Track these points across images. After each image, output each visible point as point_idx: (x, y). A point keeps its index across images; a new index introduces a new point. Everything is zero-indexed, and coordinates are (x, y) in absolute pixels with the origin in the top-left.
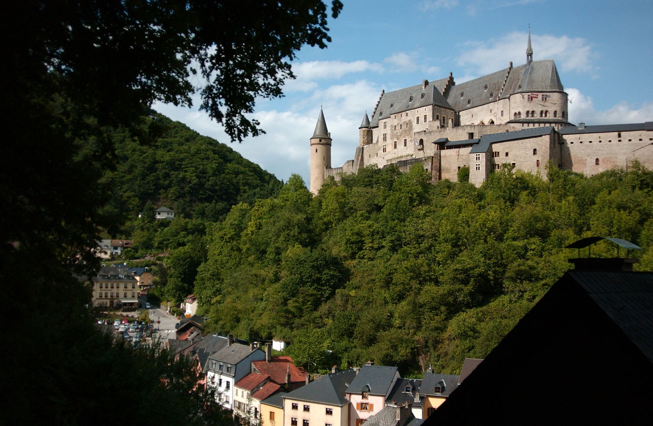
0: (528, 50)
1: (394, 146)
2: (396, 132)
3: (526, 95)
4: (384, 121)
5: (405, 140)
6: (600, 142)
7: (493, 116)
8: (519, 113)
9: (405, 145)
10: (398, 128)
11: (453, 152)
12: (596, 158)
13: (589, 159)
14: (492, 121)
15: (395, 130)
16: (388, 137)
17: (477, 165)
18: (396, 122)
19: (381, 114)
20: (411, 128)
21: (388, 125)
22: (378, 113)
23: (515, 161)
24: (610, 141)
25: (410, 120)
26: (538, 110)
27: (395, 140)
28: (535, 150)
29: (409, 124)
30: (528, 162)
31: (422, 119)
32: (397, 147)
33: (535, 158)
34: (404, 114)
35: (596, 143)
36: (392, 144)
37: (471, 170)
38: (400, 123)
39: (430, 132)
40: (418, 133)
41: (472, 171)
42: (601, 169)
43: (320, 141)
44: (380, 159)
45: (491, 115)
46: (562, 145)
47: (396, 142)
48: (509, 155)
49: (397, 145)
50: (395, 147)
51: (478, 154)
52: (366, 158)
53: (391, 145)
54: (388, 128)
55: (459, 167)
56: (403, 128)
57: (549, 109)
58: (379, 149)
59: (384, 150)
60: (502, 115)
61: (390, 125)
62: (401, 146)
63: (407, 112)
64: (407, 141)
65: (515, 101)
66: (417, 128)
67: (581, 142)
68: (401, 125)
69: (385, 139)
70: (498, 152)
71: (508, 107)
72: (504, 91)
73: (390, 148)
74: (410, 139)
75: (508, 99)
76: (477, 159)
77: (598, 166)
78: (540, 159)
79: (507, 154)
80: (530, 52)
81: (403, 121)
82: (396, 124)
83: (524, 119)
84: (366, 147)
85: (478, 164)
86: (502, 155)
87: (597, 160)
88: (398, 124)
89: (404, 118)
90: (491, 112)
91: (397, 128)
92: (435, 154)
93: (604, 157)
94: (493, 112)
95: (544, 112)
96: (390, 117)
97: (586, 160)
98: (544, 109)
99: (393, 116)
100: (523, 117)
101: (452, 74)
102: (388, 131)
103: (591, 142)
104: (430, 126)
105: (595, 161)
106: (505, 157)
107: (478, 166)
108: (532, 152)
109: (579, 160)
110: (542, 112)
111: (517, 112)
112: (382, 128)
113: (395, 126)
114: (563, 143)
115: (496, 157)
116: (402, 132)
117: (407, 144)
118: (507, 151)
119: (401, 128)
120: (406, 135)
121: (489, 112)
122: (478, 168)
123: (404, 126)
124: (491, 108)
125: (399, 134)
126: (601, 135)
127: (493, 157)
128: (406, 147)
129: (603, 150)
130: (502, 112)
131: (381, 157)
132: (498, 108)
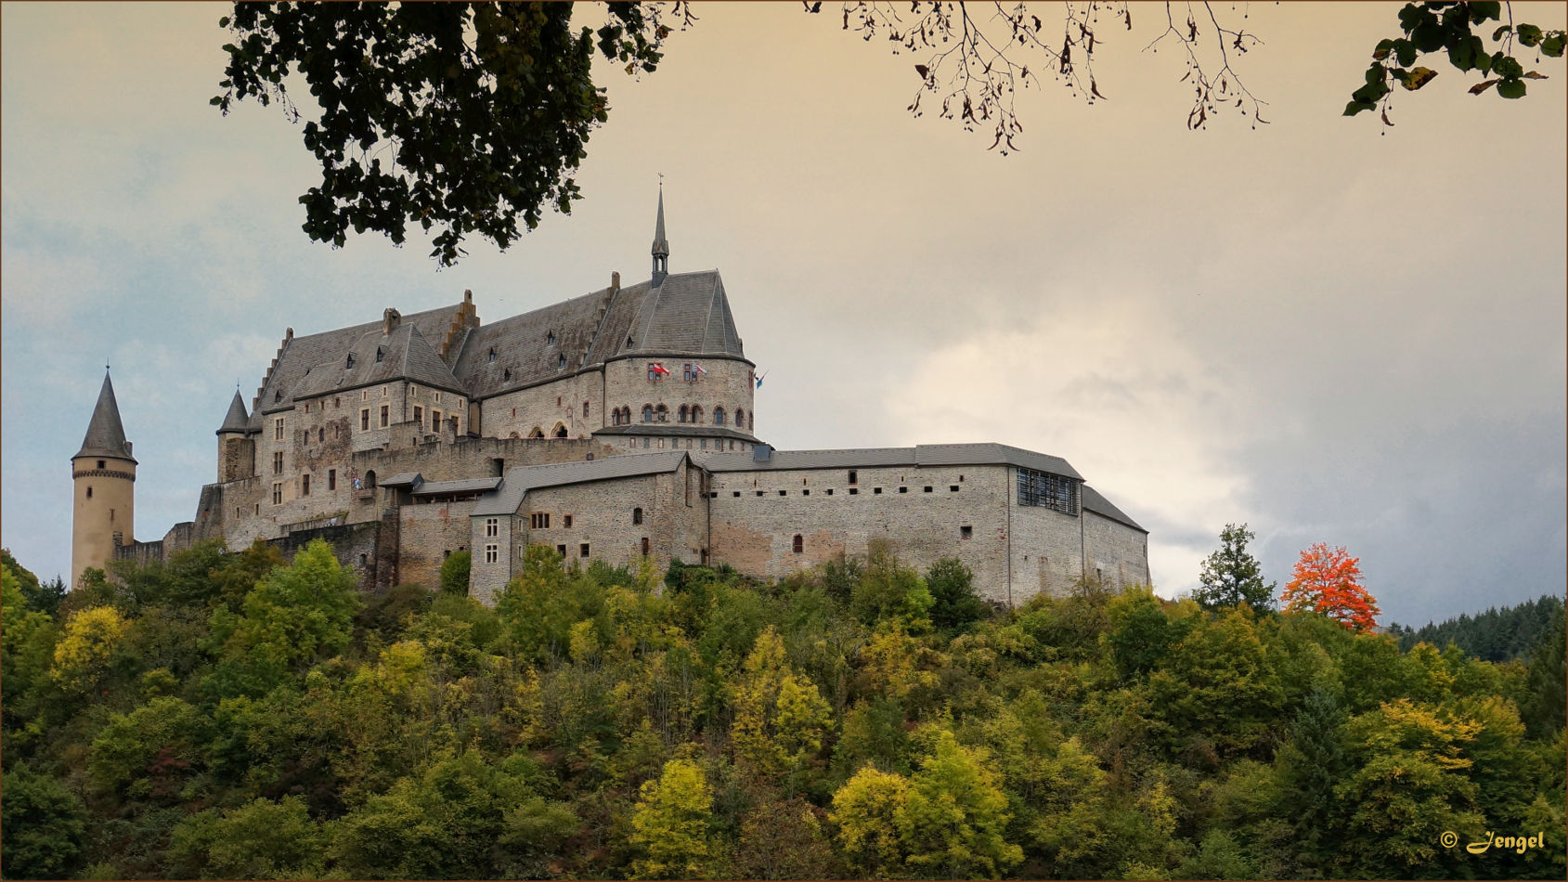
0: (654, 244)
1: (301, 485)
2: (306, 449)
3: (643, 365)
4: (278, 417)
5: (332, 472)
6: (806, 493)
7: (564, 416)
8: (627, 410)
9: (332, 487)
10: (314, 438)
11: (432, 512)
12: (794, 534)
13: (777, 537)
14: (563, 428)
15: (306, 443)
16: (288, 461)
17: (489, 548)
18: (307, 421)
19: (278, 397)
20: (347, 439)
21: (289, 428)
22: (272, 393)
23: (588, 538)
24: (830, 492)
25: (345, 419)
26: (673, 404)
27: (306, 470)
28: (638, 511)
29: (343, 427)
30: (621, 542)
31: (375, 417)
32: (311, 491)
33: (638, 533)
34: (329, 401)
35: (794, 495)
36: (297, 483)
37: (474, 562)
38: (320, 425)
39: (394, 455)
40: (363, 454)
41: (478, 563)
42: (806, 564)
43: (101, 464)
44: (264, 520)
45: (558, 413)
46: (712, 499)
47: (307, 477)
48: (574, 524)
49: (311, 486)
50: (306, 491)
51: (492, 519)
52: (227, 518)
53: (293, 485)
54: (288, 438)
55: (448, 552)
56: (326, 439)
57: (703, 403)
58: (263, 493)
59: (277, 496)
60: (586, 413)
61: (292, 427)
62: (320, 488)
63: (339, 395)
64: (337, 475)
65: (617, 379)
66: (361, 441)
67: (760, 494)
68: (322, 430)
69: (278, 466)
70: (547, 516)
71: (600, 393)
72: (592, 349)
73: (290, 493)
74: (344, 469)
75: (599, 374)
76: (489, 534)
77: (801, 555)
78: (649, 535)
79: (568, 520)
80: (661, 250)
81: (327, 419)
82: (308, 427)
83: (636, 426)
84: (229, 489)
85: (492, 545)
86: (556, 523)
87: (798, 539)
88: (314, 428)
89: (330, 413)
90: (559, 403)
91: (311, 439)
92: (384, 516)
93: (814, 531)
94: (564, 404)
95: (690, 410)
96: (293, 408)
97: (771, 538)
98: (690, 402)
99: (300, 406)
100: (636, 419)
101: (469, 294)
102: (288, 444)
103: (783, 493)
104: (395, 437)
105: (791, 542)
106: (562, 527)
107: (492, 551)
108: (630, 514)
109: (753, 539)
110: (683, 409)
111: (621, 407)
112: (272, 436)
113: (306, 433)
114: (714, 495)
115: (541, 526)
116: (325, 449)
117: (337, 483)
118: (568, 514)
119: (322, 439)
120: (333, 457)
121: (555, 404)
122: (492, 557)
123: (330, 436)
124: (559, 394)
125: (314, 455)
126: (809, 475)
127: (534, 527)
128: (333, 492)
129: (813, 515)
130: (586, 404)
131: (266, 517)
132: (576, 395)
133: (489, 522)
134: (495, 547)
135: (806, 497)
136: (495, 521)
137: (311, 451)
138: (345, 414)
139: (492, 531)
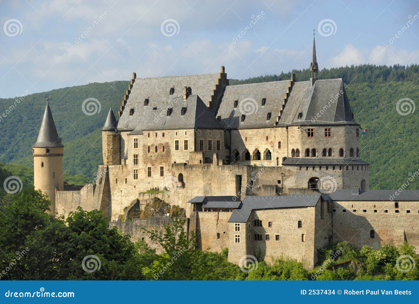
1: (147, 172)
2: (149, 155)
4: (134, 137)
5: (162, 168)
6: (376, 211)
7: (270, 146)
8: (298, 151)
9: (162, 174)
10: (153, 150)
12: (370, 230)
13: (363, 230)
14: (269, 151)
15: (149, 151)
16: (140, 159)
17: (236, 236)
18: (149, 141)
19: (132, 111)
20: (168, 154)
21: (140, 144)
22: (127, 108)
23: (279, 232)
24: (386, 211)
25: (167, 143)
26: (320, 148)
27: (150, 165)
28: (300, 222)
29: (166, 147)
30: (293, 235)
31: (182, 145)
32: (152, 175)
33: (300, 231)
34: (159, 133)
35: (370, 212)
36: (145, 170)
37: (230, 242)
38: (155, 145)
39: (191, 167)
40: (177, 164)
42: (376, 243)
44: (129, 186)
45: (267, 144)
46: (333, 213)
47: (149, 168)
48: (273, 226)
49: (152, 173)
50: (149, 175)
51: (237, 223)
52: (112, 183)
53: (143, 172)
54: (140, 147)
55: (218, 234)
56: (158, 151)
57: (334, 147)
58: (129, 174)
59: (136, 177)
60: (279, 147)
61: (142, 144)
62: (156, 174)
63: (164, 131)
64: (164, 170)
65: (294, 135)
66: (175, 157)
67: (355, 211)
68: (156, 147)
69: (136, 162)
70: (261, 221)
71: (286, 139)
73: (142, 175)
74: (167, 168)
75: (285, 129)
77: (374, 239)
78: (305, 233)
79: (270, 224)
81: (159, 142)
82: (149, 144)
83: (302, 159)
84: (112, 168)
86: (265, 225)
87: (372, 232)
88: (153, 145)
89: (160, 139)
90: (267, 139)
91: (151, 150)
93: (380, 228)
94: (270, 140)
95: (328, 151)
96: (142, 134)
97: (360, 231)
98: (328, 146)
99: (146, 133)
100: (302, 156)
101: (224, 68)
102: (140, 151)
103: (365, 211)
104: (191, 158)
105: (369, 233)
106: (268, 227)
107: (237, 238)
108: (297, 223)
109: (352, 231)
110: (324, 151)
111: (295, 149)
112: (132, 146)
113: (149, 147)
114: (334, 211)
115: (258, 226)
116: (158, 156)
117: (165, 173)
118: (270, 221)
119: (156, 151)
120: (162, 161)
121: (265, 139)
122: (237, 240)
123: (160, 150)
124: (267, 135)
125: (153, 158)
126: (377, 203)
127: (255, 226)
128: (163, 177)
129: (379, 221)
130: (279, 143)
131: (131, 184)
132: (275, 137)
133: (236, 225)
134: (239, 236)
135: (376, 213)
136: (239, 225)
137: (151, 156)
138: (167, 141)
139: (237, 229)
